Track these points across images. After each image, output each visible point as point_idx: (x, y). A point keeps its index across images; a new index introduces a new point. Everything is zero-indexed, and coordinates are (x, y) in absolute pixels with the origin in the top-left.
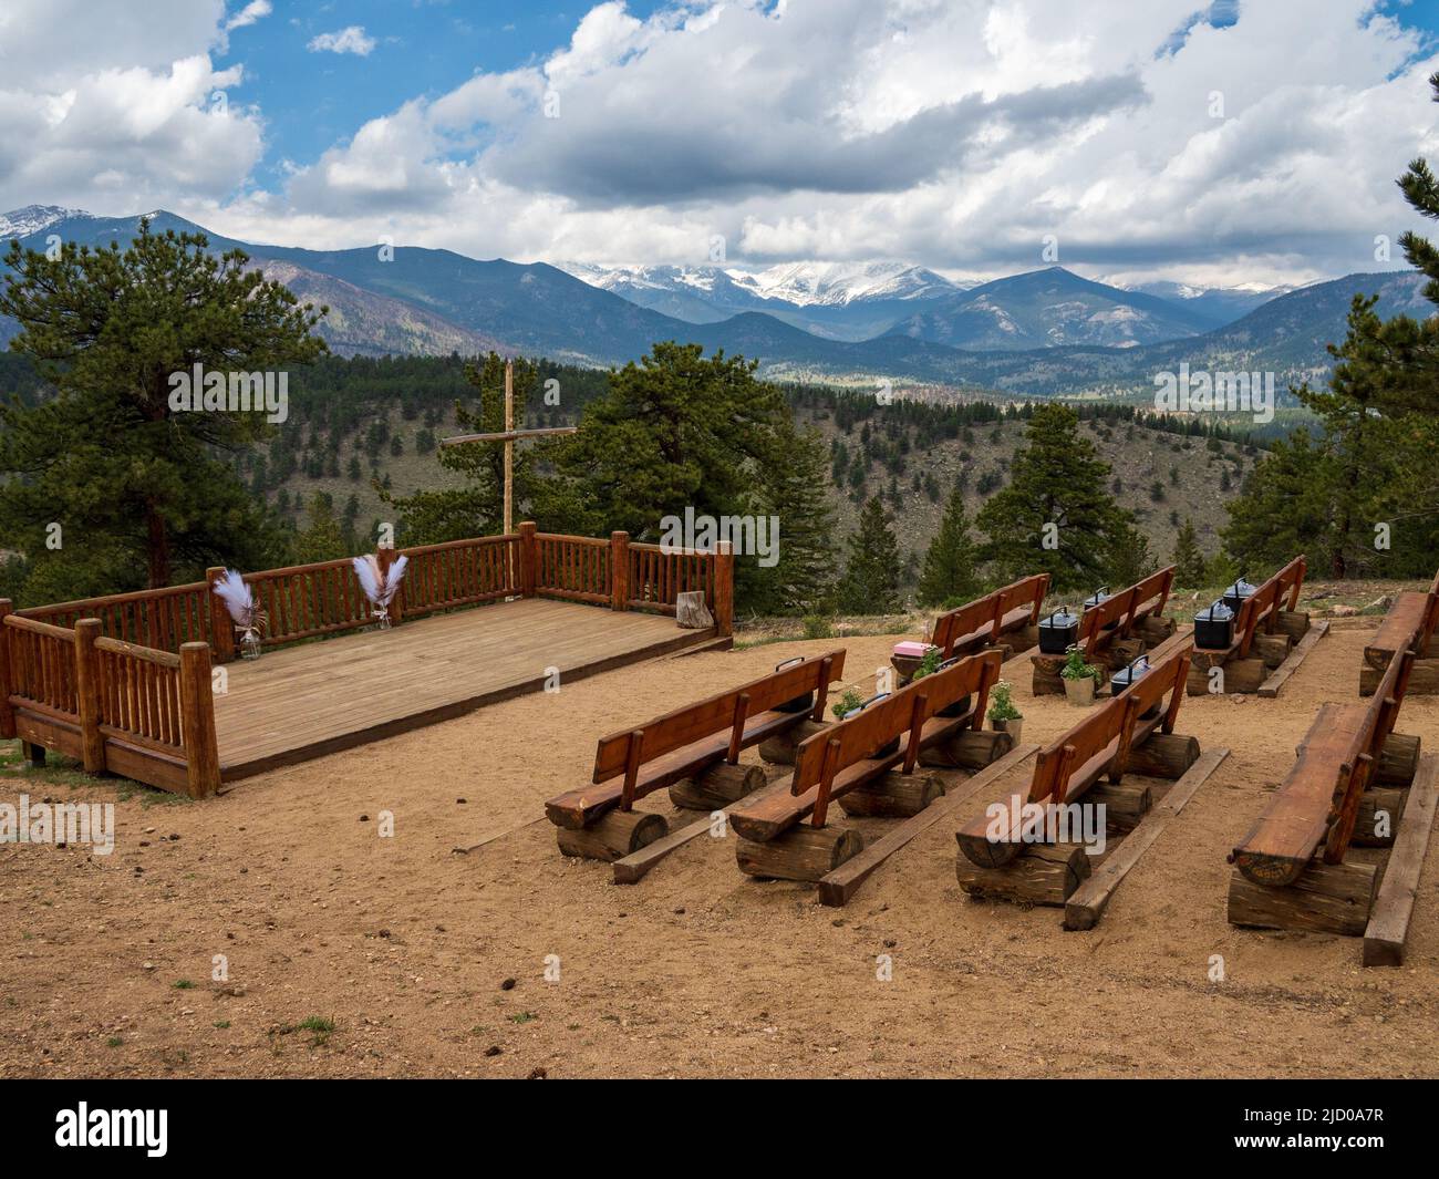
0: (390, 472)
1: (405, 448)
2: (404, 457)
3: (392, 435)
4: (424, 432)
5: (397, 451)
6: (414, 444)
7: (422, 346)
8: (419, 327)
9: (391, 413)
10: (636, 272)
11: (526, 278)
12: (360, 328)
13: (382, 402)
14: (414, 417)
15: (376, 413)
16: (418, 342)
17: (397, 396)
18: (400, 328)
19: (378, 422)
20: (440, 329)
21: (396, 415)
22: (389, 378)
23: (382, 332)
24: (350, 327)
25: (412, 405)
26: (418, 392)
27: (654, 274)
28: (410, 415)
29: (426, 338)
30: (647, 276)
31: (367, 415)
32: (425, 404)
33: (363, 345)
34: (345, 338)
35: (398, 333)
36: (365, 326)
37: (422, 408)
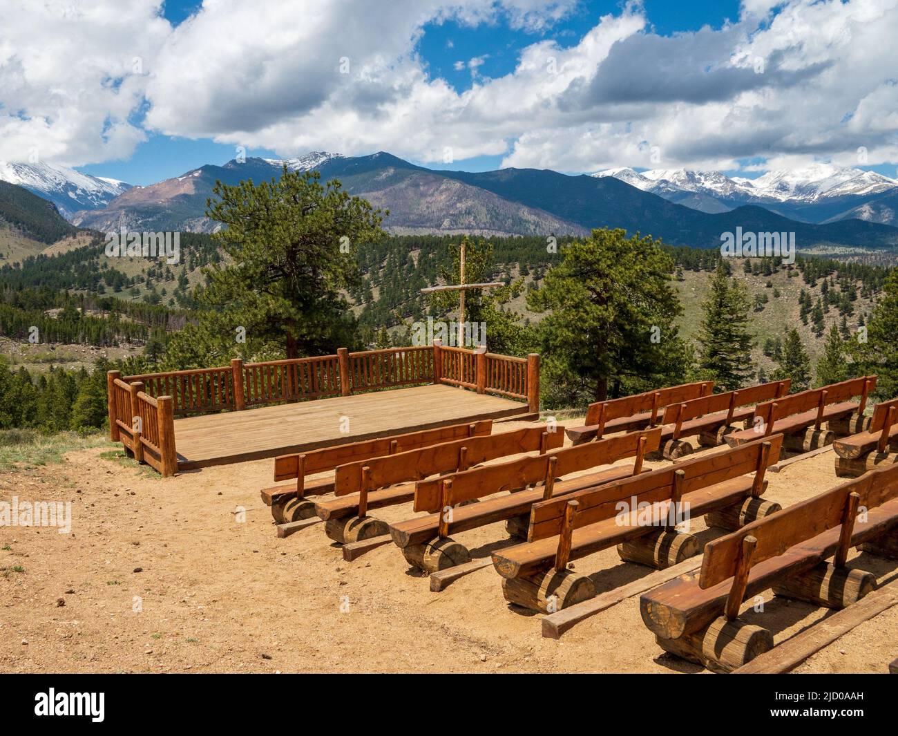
7: (535, 230)
8: (533, 218)
9: (512, 271)
10: (671, 181)
11: (600, 187)
12: (497, 219)
13: (507, 264)
14: (527, 274)
15: (503, 271)
16: (532, 227)
17: (516, 260)
18: (521, 219)
19: (504, 276)
20: (546, 219)
21: (515, 272)
22: (512, 249)
23: (510, 221)
24: (491, 218)
25: (525, 266)
26: (529, 258)
27: (683, 182)
28: (524, 272)
29: (537, 225)
30: (678, 183)
31: (498, 272)
32: (534, 265)
33: (499, 230)
34: (488, 225)
35: (519, 222)
36: (500, 218)
37: (532, 268)
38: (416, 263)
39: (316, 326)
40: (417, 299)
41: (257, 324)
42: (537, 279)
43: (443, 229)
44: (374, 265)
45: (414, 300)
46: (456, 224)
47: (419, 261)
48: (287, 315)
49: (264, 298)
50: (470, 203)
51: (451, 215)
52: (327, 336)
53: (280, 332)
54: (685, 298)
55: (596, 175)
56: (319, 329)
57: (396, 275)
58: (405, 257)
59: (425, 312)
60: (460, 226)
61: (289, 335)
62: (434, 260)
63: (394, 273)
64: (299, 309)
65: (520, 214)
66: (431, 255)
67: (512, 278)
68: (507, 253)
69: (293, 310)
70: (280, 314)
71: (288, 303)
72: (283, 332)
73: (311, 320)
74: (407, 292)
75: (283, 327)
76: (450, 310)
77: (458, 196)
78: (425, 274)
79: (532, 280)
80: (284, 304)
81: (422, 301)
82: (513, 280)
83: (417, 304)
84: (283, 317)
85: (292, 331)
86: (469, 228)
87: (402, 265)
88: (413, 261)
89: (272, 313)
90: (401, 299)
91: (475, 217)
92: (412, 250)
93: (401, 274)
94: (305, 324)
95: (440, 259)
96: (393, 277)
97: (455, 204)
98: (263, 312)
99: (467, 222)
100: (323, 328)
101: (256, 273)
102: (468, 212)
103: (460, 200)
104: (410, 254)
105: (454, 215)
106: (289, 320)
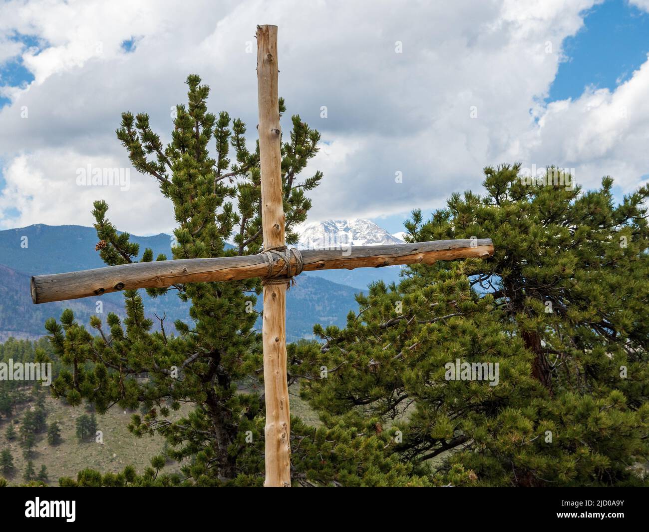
0: (46, 464)
1: (63, 436)
2: (63, 447)
3: (49, 422)
4: (85, 418)
5: (56, 441)
6: (74, 431)
14: (76, 403)
42: (94, 411)
67: (48, 411)
79: (83, 413)
82: (49, 415)
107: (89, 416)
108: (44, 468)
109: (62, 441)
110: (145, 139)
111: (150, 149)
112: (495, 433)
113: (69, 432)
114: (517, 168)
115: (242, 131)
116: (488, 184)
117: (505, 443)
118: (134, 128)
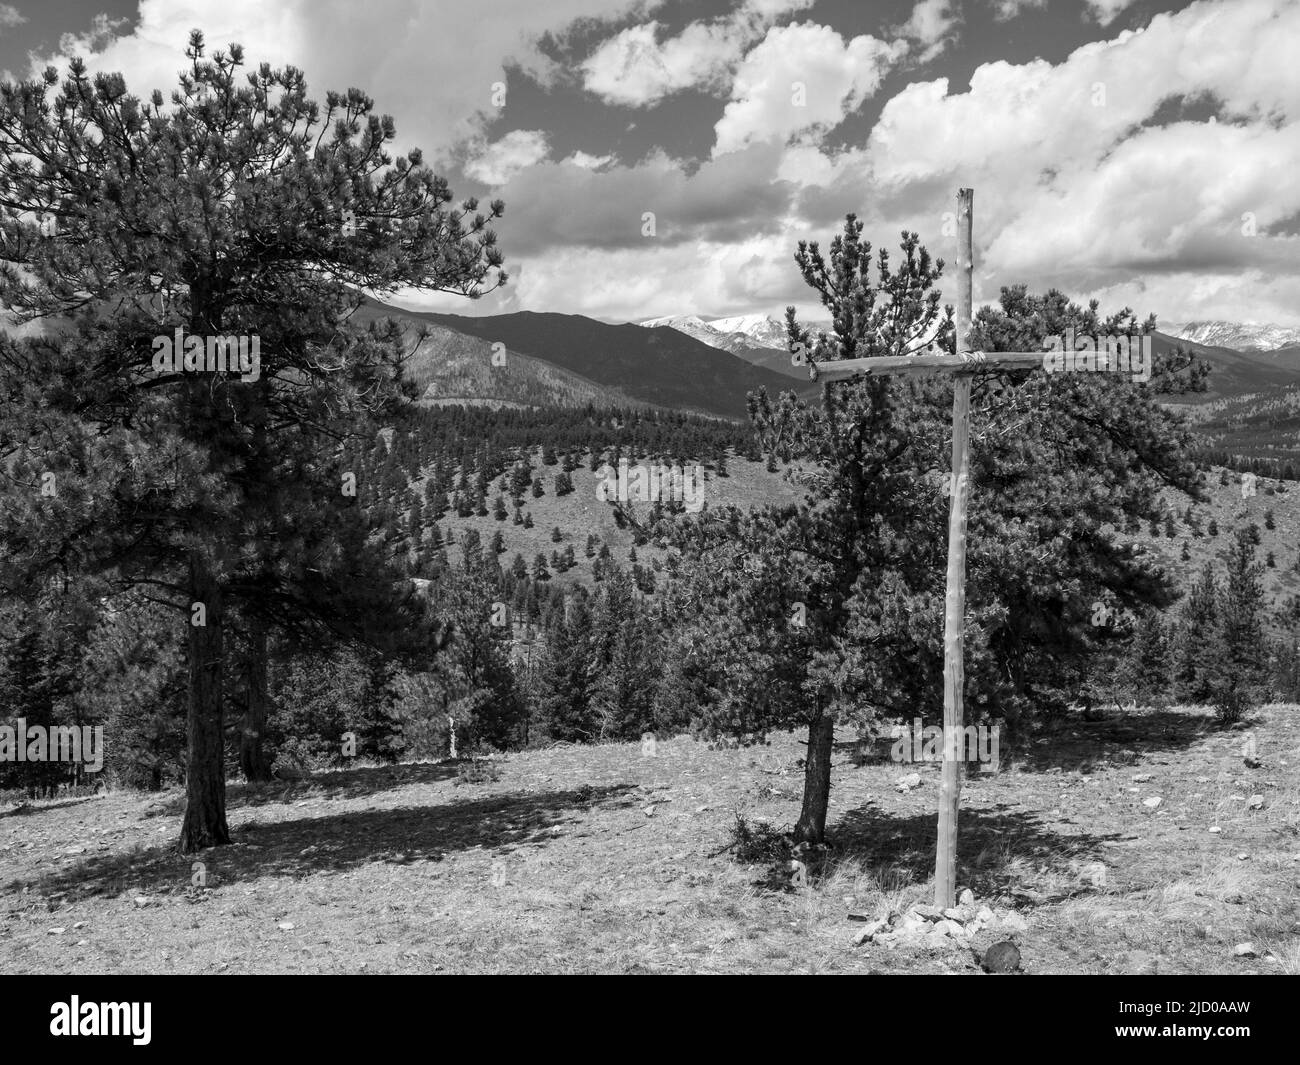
0: (532, 511)
1: (545, 489)
2: (544, 498)
3: (533, 477)
4: (562, 475)
5: (538, 492)
6: (553, 486)
7: (560, 400)
8: (557, 383)
9: (533, 458)
10: (750, 334)
11: (652, 340)
12: (505, 383)
13: (525, 448)
14: (554, 462)
15: (520, 458)
16: (557, 397)
17: (539, 443)
18: (540, 385)
19: (521, 466)
20: (576, 385)
21: (537, 460)
22: (531, 427)
23: (525, 387)
24: (497, 383)
25: (552, 451)
26: (557, 439)
27: (766, 336)
28: (550, 460)
29: (563, 393)
30: (759, 337)
31: (512, 460)
32: (564, 450)
33: (508, 399)
34: (492, 393)
35: (538, 388)
36: (511, 383)
37: (561, 454)
38: (388, 446)
39: (289, 533)
40: (391, 500)
41: (86, 528)
42: (569, 469)
43: (427, 398)
44: (326, 448)
45: (386, 501)
46: (446, 391)
47: (394, 442)
48: (192, 497)
49: (113, 439)
50: (466, 360)
51: (439, 377)
52: (326, 566)
53: (164, 554)
54: (782, 496)
55: (645, 324)
56: (300, 543)
57: (359, 465)
58: (372, 437)
59: (404, 519)
60: (453, 394)
61: (196, 562)
62: (416, 442)
63: (355, 461)
64: (234, 477)
65: (540, 377)
66: (411, 435)
67: (533, 468)
68: (525, 432)
69: (211, 480)
70: (168, 493)
71: (196, 453)
72: (178, 553)
73: (273, 512)
74: (376, 490)
75: (178, 538)
76: (442, 516)
77: (449, 350)
78: (402, 462)
79: (561, 471)
80: (185, 456)
81: (398, 502)
82: (534, 472)
83: (391, 508)
84: (178, 502)
85: (209, 551)
86: (465, 397)
87: (368, 448)
88: (384, 443)
89: (138, 489)
90: (367, 500)
91: (474, 381)
92: (383, 427)
93: (367, 463)
94: (251, 528)
95: (425, 441)
96: (354, 466)
97: (444, 361)
98: (105, 485)
99: (462, 388)
100: (313, 540)
101: (87, 357)
102: (464, 374)
103: (451, 356)
104: (380, 433)
105: (443, 378)
106: (197, 516)
107: (566, 474)
108: (529, 515)
109: (543, 493)
110: (814, 261)
111: (817, 269)
112: (1011, 499)
113: (549, 488)
114: (1024, 288)
115: (886, 258)
116: (1003, 301)
117: (1022, 507)
118: (807, 252)
